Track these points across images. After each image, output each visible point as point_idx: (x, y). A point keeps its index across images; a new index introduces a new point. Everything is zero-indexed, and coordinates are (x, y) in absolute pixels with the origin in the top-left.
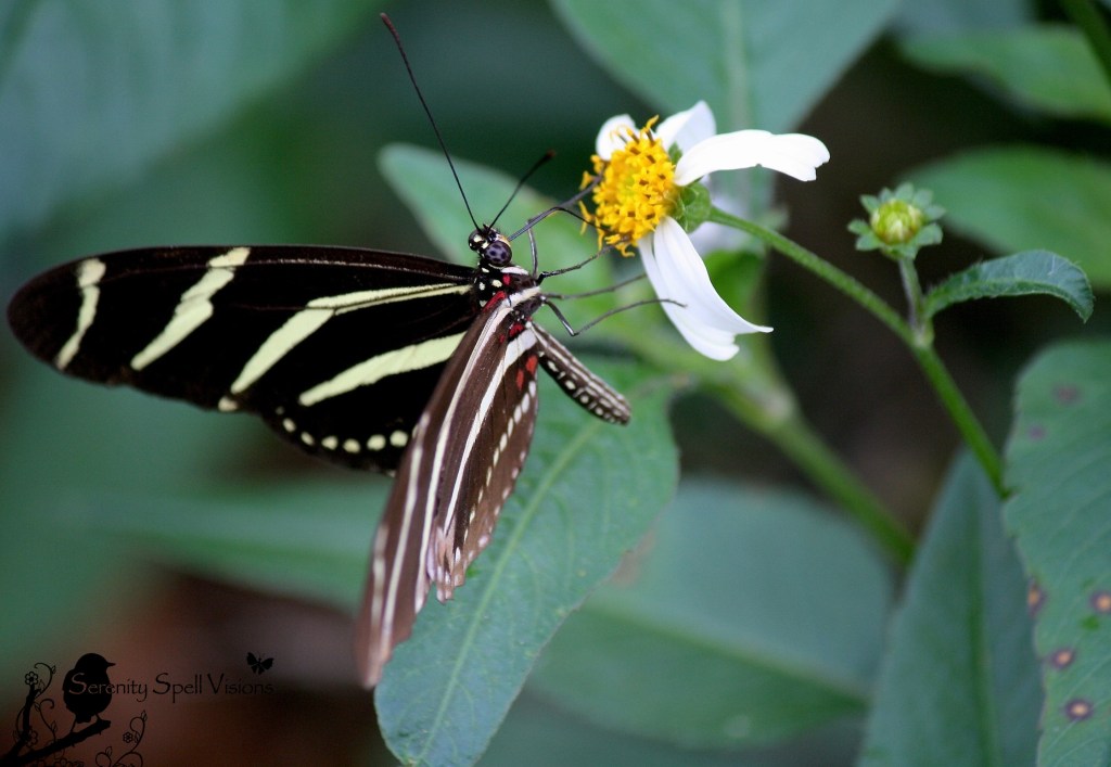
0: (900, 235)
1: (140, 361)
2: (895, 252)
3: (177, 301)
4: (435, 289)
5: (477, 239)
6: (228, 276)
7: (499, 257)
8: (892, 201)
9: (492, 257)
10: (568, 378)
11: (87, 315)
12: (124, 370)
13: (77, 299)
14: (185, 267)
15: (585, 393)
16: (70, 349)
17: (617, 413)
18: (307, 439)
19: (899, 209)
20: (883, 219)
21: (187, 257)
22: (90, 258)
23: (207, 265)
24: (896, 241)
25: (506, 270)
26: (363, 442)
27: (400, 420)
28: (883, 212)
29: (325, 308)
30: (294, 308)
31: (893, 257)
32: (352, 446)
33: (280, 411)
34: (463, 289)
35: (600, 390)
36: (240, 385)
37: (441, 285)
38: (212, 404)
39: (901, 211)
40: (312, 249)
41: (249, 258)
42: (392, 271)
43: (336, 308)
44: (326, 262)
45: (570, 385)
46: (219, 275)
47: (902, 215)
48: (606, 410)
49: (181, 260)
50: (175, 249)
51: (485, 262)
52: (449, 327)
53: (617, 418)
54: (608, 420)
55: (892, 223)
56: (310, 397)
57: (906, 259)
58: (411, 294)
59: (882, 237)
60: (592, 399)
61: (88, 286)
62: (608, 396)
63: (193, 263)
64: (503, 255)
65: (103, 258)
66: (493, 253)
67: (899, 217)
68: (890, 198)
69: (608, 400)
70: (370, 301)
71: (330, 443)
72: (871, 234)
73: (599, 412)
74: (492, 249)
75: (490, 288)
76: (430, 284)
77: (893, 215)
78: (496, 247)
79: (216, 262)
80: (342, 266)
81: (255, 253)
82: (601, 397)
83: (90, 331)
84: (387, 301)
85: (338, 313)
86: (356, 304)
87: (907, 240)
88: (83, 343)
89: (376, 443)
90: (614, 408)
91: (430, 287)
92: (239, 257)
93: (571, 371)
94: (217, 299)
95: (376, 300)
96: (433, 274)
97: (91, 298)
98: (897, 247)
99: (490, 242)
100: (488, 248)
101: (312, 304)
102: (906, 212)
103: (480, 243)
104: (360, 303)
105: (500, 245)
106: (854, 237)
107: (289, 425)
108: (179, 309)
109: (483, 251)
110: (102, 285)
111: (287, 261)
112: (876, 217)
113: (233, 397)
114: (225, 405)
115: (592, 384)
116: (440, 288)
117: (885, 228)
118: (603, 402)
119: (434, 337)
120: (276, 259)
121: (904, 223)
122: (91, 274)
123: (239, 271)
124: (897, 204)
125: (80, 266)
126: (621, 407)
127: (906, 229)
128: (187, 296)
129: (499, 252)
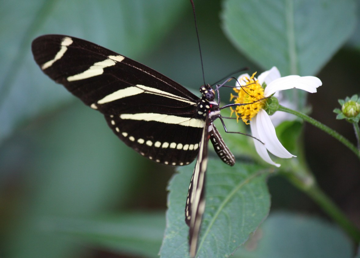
0: (353, 114)
1: (71, 79)
2: (351, 120)
3: (92, 64)
4: (182, 99)
5: (204, 89)
6: (114, 64)
7: (210, 97)
8: (350, 101)
9: (208, 97)
10: (218, 145)
11: (59, 55)
12: (64, 79)
13: (59, 49)
14: (100, 54)
15: (222, 152)
16: (49, 64)
17: (231, 161)
18: (117, 130)
19: (352, 104)
20: (346, 108)
21: (102, 51)
22: (69, 37)
23: (108, 57)
24: (351, 116)
25: (211, 103)
26: (136, 139)
27: (152, 137)
28: (346, 106)
29: (142, 89)
30: (131, 84)
31: (350, 122)
32: (132, 139)
33: (112, 116)
34: (192, 103)
35: (228, 152)
36: (101, 102)
37: (185, 99)
38: (89, 104)
39: (353, 105)
40: (146, 67)
41: (123, 61)
42: (170, 86)
43: (145, 91)
44: (149, 74)
45: (218, 148)
46: (110, 62)
47: (354, 106)
48: (228, 159)
49: (99, 51)
50: (99, 46)
51: (204, 98)
52: (182, 114)
53: (230, 163)
54: (227, 163)
55: (349, 109)
56: (124, 116)
57: (355, 122)
58: (173, 97)
59: (346, 114)
60: (224, 154)
61: (64, 46)
62: (230, 155)
63: (104, 54)
64: (212, 97)
65: (73, 39)
66: (208, 95)
67: (352, 107)
68: (349, 100)
69: (229, 156)
70: (158, 93)
71: (125, 134)
72: (342, 113)
73: (225, 160)
74: (208, 94)
75: (204, 108)
76: (182, 97)
77: (350, 106)
78: (210, 93)
79: (111, 57)
80: (154, 77)
81: (126, 60)
82: (227, 154)
83: (58, 61)
84: (164, 96)
85: (145, 92)
86: (153, 92)
87: (355, 115)
88: (54, 64)
89: (141, 141)
90: (230, 159)
91: (181, 98)
92: (120, 59)
93: (220, 143)
94: (106, 69)
95: (160, 94)
96: (184, 94)
97: (63, 50)
98: (351, 118)
99: (209, 92)
100: (207, 93)
101: (138, 85)
102: (355, 105)
103: (204, 91)
104: (154, 93)
105: (211, 93)
106: (336, 115)
107: (113, 123)
108: (92, 67)
109: (205, 93)
110: (69, 47)
111: (136, 67)
112: (344, 107)
113: (97, 105)
114: (93, 106)
115: (226, 149)
116: (184, 100)
117: (347, 111)
118: (227, 156)
119: (175, 115)
120: (132, 65)
121: (354, 109)
122: (67, 42)
123: (118, 63)
124: (352, 102)
125: (65, 38)
126: (233, 160)
127: (355, 112)
128: (96, 64)
129: (211, 95)
